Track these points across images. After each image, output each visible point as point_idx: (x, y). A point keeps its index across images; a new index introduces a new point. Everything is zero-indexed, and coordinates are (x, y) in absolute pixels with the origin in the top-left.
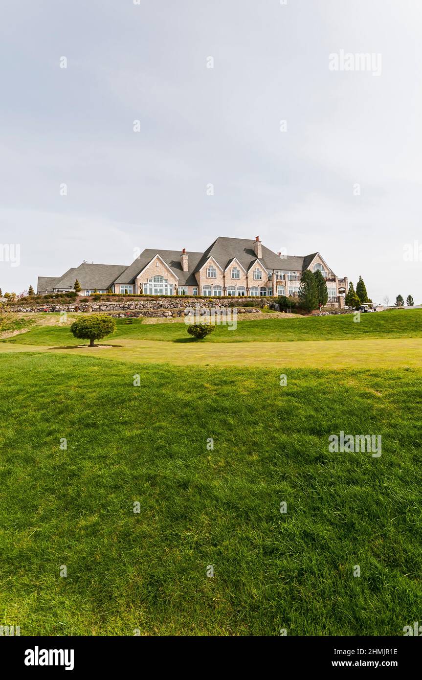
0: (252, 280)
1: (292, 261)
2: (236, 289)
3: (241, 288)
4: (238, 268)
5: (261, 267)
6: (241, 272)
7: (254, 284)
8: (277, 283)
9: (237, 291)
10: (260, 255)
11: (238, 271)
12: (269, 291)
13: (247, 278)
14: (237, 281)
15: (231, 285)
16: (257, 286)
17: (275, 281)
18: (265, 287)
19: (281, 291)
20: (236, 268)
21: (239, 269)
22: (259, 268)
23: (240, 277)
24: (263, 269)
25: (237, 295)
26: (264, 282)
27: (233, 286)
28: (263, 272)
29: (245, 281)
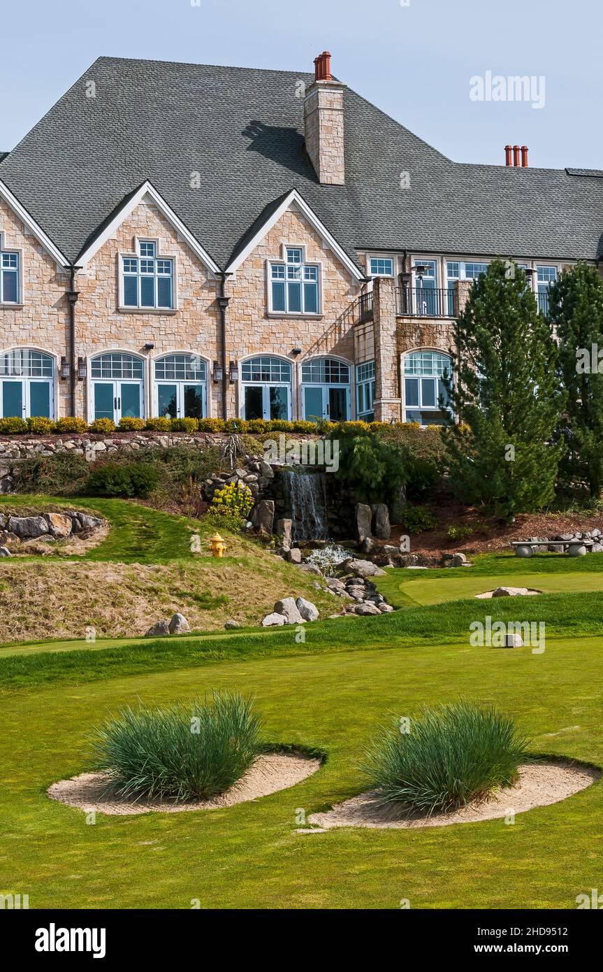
0: (256, 315)
1: (539, 198)
2: (151, 369)
3: (175, 364)
4: (167, 247)
5: (319, 239)
6: (183, 265)
7: (264, 341)
8: (400, 334)
9: (155, 384)
10: (332, 168)
11: (167, 264)
12: (363, 382)
13: (221, 304)
14: (154, 320)
15: (114, 347)
16: (284, 353)
17: (388, 326)
18: (340, 358)
19: (428, 384)
20: (149, 247)
21: (176, 252)
22: (306, 242)
23: (179, 297)
24: (330, 253)
25: (152, 409)
26: (337, 327)
27: (128, 356)
28: (326, 265)
29: (211, 323)
